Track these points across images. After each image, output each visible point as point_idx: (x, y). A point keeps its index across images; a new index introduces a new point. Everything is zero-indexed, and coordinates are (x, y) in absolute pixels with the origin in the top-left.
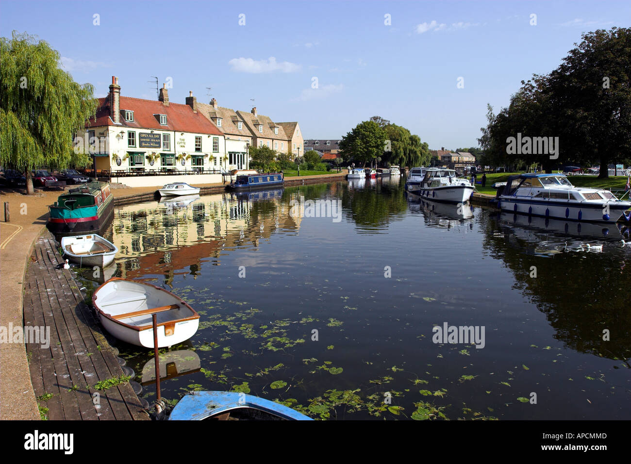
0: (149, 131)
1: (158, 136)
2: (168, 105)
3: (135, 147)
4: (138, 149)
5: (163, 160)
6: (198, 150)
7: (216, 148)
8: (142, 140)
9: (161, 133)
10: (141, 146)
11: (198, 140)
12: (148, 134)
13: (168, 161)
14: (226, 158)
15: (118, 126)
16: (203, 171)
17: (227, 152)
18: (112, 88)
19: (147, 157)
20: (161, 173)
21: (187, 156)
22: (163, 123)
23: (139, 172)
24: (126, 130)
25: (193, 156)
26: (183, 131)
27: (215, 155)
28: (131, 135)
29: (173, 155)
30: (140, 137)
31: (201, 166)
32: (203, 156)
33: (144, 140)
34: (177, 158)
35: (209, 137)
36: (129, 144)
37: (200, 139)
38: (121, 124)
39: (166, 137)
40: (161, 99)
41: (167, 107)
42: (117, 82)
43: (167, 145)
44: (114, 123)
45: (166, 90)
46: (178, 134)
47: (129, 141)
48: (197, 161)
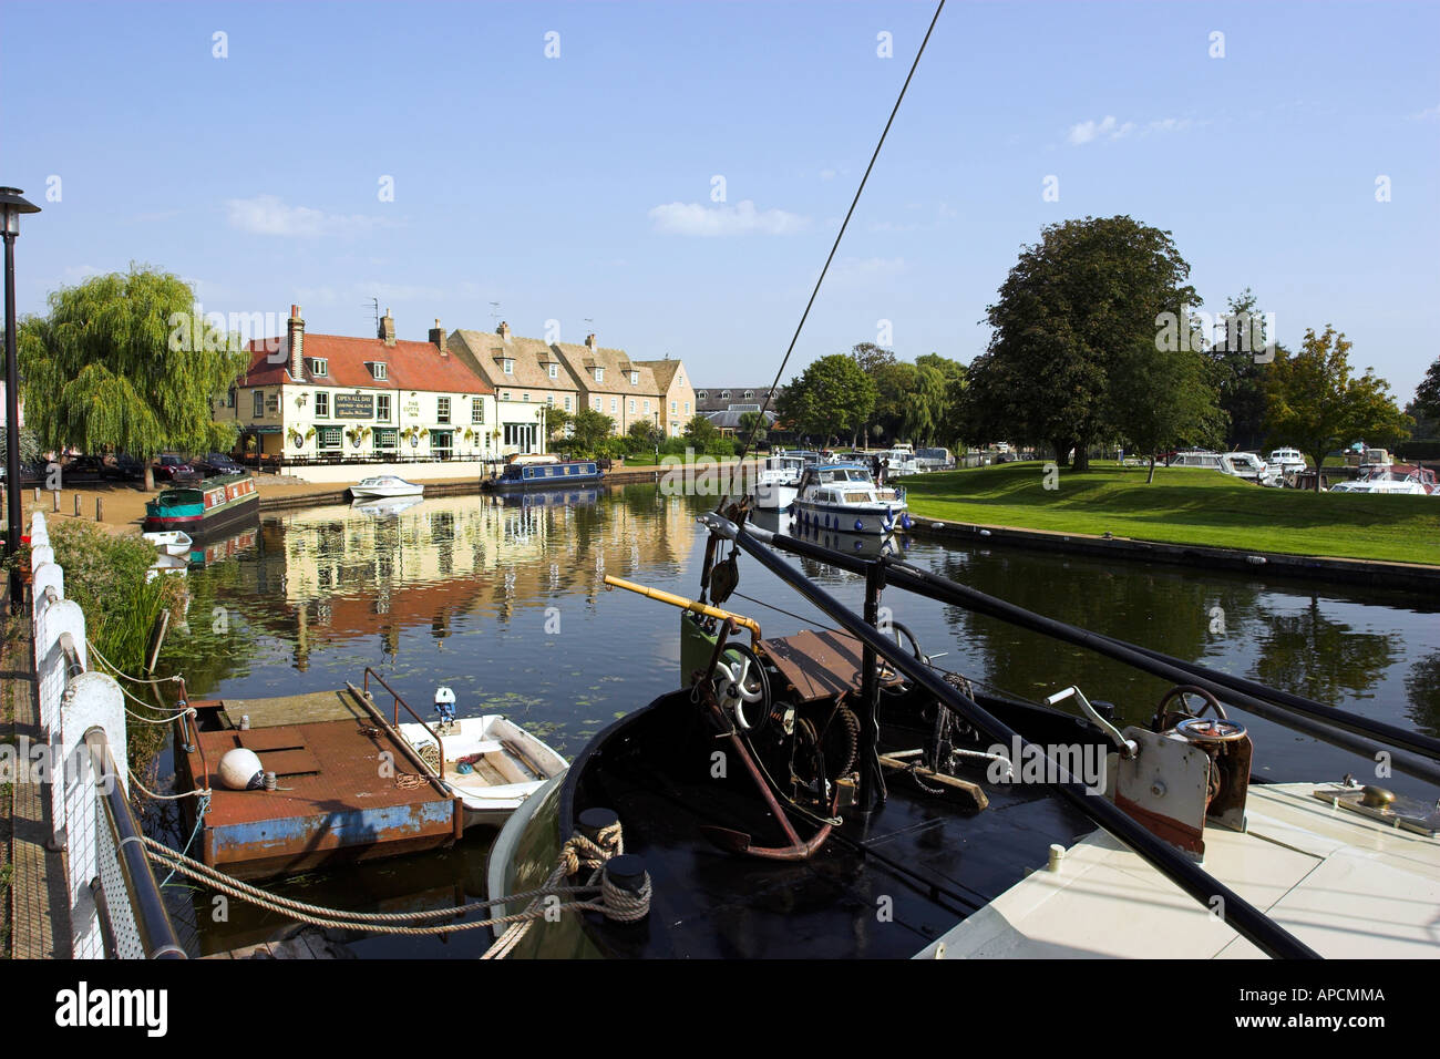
0: (353, 391)
1: (368, 399)
2: (393, 344)
3: (328, 418)
4: (332, 421)
5: (377, 439)
6: (442, 420)
7: (478, 415)
8: (339, 405)
9: (375, 393)
10: (338, 416)
11: (444, 404)
12: (351, 396)
13: (385, 439)
14: (497, 435)
15: (298, 384)
16: (452, 456)
17: (500, 423)
18: (291, 324)
19: (349, 434)
20: (372, 460)
21: (420, 431)
22: (380, 377)
23: (334, 459)
24: (312, 391)
25: (433, 431)
26: (414, 389)
27: (475, 429)
28: (321, 398)
29: (394, 430)
30: (337, 402)
31: (449, 449)
32: (451, 431)
33: (343, 405)
34: (403, 435)
35: (464, 397)
36: (318, 412)
37: (446, 401)
38: (304, 381)
39: (383, 401)
40: (382, 335)
41: (391, 348)
42: (300, 313)
43: (384, 413)
44: (292, 379)
45: (391, 320)
46: (405, 395)
47: (318, 408)
48: (442, 438)
